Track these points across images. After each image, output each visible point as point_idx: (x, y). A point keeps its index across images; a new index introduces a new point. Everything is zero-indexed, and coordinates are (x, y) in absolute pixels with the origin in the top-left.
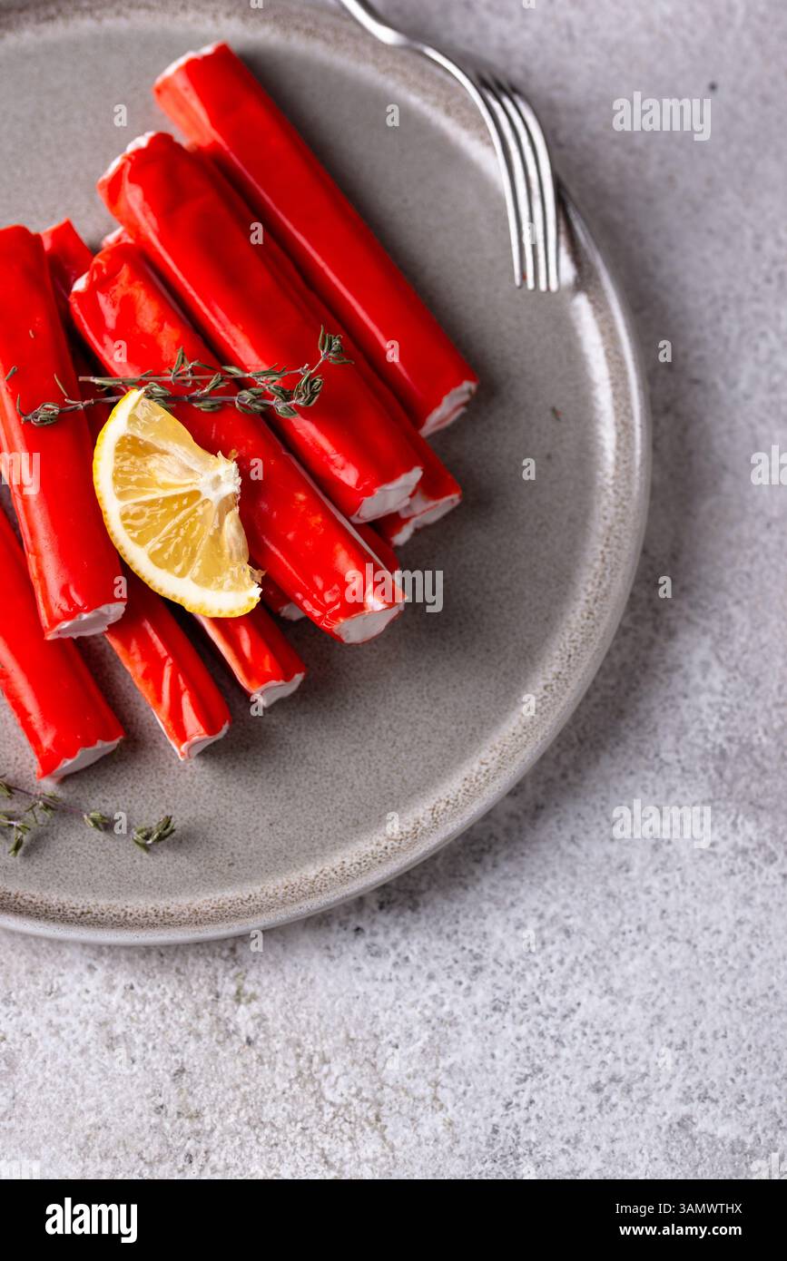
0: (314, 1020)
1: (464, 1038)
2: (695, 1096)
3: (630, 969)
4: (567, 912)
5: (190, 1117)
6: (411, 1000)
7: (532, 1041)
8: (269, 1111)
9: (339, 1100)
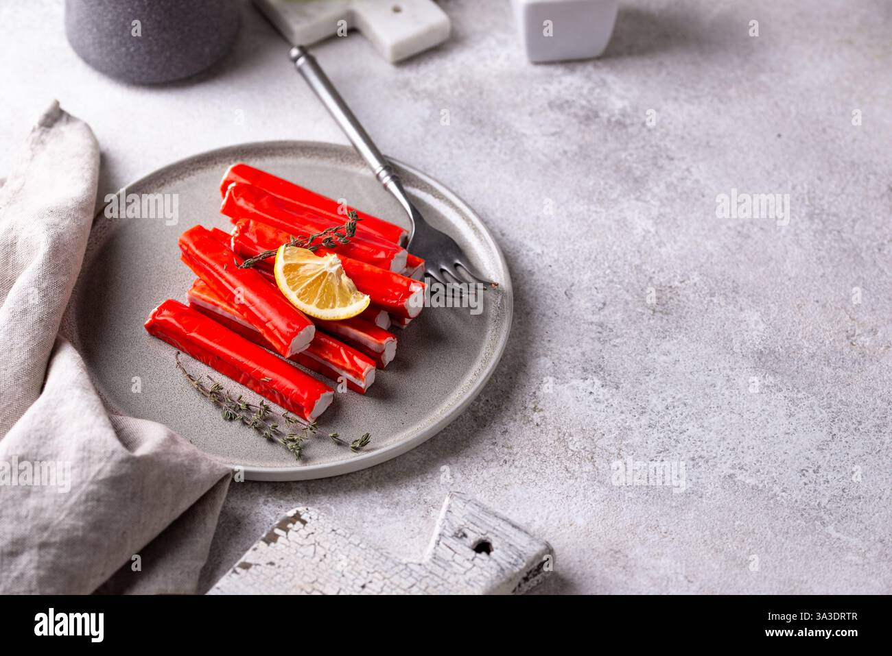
0: (568, 421)
1: (634, 435)
2: (737, 467)
3: (713, 420)
5: (509, 448)
6: (612, 419)
7: (665, 440)
8: (543, 450)
9: (575, 450)
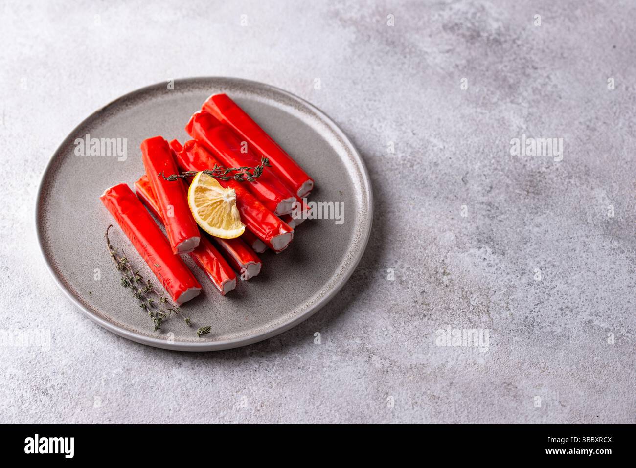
0: (469, 282)
1: (518, 292)
2: (594, 314)
3: (574, 278)
4: (554, 260)
5: (426, 305)
6: (501, 280)
7: (540, 294)
8: (452, 306)
9: (475, 305)
